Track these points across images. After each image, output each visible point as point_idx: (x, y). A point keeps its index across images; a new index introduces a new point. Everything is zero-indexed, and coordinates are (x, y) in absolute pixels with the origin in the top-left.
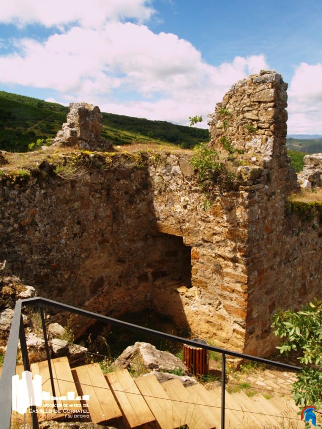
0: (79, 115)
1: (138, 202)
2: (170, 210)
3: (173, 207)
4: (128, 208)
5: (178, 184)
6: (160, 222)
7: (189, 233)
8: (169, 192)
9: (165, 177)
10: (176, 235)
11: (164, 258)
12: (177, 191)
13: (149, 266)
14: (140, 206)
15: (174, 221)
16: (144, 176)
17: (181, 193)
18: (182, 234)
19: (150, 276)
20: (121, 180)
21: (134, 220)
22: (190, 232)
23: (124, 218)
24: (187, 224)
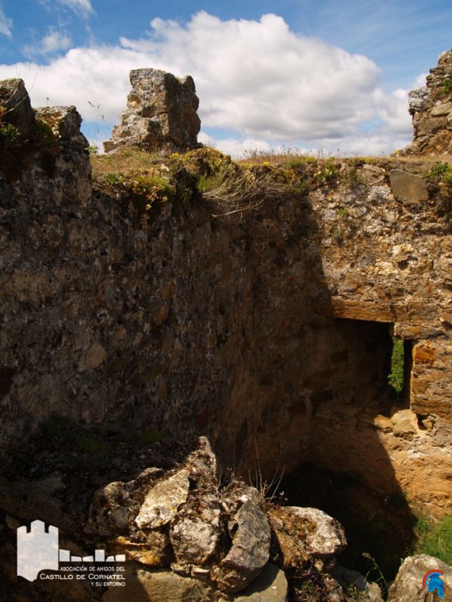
0: (166, 88)
1: (291, 262)
2: (363, 274)
3: (371, 268)
4: (275, 276)
5: (385, 221)
6: (339, 297)
7: (413, 314)
8: (361, 239)
9: (351, 210)
10: (379, 320)
11: (328, 366)
12: (381, 234)
13: (307, 384)
14: (293, 270)
15: (375, 294)
16: (298, 211)
17: (393, 238)
18: (395, 317)
19: (308, 403)
20: (264, 220)
21: (285, 299)
22: (412, 312)
23: (269, 296)
24: (409, 298)
